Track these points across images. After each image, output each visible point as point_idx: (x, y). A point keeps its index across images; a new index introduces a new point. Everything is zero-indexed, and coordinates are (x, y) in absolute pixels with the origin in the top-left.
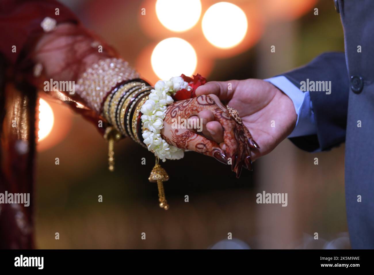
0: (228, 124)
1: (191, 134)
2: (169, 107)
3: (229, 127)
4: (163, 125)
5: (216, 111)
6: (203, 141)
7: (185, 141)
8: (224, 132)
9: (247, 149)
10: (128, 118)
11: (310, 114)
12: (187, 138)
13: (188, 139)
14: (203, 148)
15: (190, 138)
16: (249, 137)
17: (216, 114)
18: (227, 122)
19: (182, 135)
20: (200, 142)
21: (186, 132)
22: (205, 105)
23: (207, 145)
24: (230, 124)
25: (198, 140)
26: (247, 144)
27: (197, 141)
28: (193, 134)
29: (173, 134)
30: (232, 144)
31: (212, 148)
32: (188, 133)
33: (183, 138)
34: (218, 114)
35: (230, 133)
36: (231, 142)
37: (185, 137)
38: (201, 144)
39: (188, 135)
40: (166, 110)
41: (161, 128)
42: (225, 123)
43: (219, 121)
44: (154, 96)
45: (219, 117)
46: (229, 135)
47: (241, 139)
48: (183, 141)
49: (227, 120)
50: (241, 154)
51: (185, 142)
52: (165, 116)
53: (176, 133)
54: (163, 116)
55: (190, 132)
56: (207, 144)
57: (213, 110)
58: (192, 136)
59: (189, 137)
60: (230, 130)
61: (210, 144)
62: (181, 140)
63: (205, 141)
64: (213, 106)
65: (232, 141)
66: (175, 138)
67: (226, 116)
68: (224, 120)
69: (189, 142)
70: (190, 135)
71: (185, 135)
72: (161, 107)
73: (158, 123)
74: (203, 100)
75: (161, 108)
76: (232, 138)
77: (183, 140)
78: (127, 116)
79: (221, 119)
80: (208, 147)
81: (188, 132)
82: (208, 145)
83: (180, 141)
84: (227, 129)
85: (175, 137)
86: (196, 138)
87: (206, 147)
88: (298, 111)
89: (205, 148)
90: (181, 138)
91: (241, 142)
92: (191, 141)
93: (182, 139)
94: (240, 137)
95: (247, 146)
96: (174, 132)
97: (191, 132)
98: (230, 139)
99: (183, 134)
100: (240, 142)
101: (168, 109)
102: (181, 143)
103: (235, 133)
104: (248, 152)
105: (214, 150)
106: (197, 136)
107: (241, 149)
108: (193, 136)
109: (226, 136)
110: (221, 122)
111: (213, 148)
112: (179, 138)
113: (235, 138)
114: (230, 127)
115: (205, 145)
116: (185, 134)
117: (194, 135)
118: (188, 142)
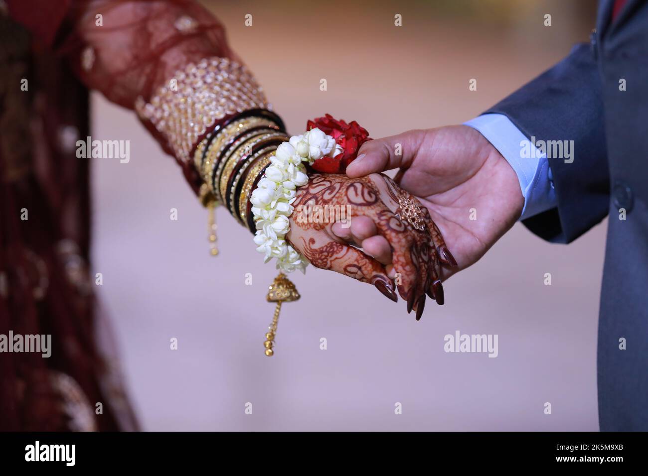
0: (399, 242)
1: (337, 247)
2: (300, 192)
3: (401, 246)
4: (290, 226)
5: (379, 218)
6: (357, 260)
7: (325, 260)
8: (394, 253)
9: (435, 270)
10: (233, 189)
11: (549, 188)
12: (330, 255)
13: (331, 257)
14: (357, 273)
15: (335, 256)
16: (440, 244)
17: (379, 224)
18: (398, 238)
19: (321, 249)
20: (351, 263)
21: (328, 244)
22: (361, 205)
23: (363, 269)
24: (403, 241)
25: (349, 258)
26: (434, 261)
27: (346, 260)
28: (340, 247)
29: (306, 246)
30: (408, 273)
31: (371, 273)
32: (331, 245)
33: (322, 255)
34: (383, 223)
35: (404, 255)
36: (404, 269)
37: (326, 254)
38: (354, 266)
39: (331, 250)
40: (295, 199)
41: (285, 232)
42: (395, 240)
43: (385, 236)
44: (275, 175)
45: (384, 228)
46: (402, 259)
47: (423, 259)
48: (322, 260)
49: (397, 232)
50: (424, 283)
51: (326, 262)
52: (292, 211)
53: (311, 244)
54: (290, 212)
55: (335, 243)
56: (364, 266)
57: (374, 215)
58: (338, 252)
59: (333, 253)
60: (403, 250)
61: (370, 267)
62: (320, 259)
63: (360, 261)
64: (375, 207)
65: (408, 268)
66: (310, 254)
67: (397, 225)
68: (393, 234)
69: (333, 262)
70: (335, 249)
71: (326, 249)
72: (286, 194)
73: (281, 224)
74: (357, 194)
75: (286, 196)
76: (407, 264)
77: (323, 257)
78: (232, 186)
79: (388, 232)
80: (365, 272)
81: (332, 243)
82: (366, 268)
83: (318, 259)
84: (398, 250)
85: (309, 251)
86: (345, 255)
87: (362, 272)
88: (525, 192)
89: (359, 272)
90: (319, 255)
91: (423, 264)
92: (337, 260)
93: (321, 257)
94: (422, 254)
95: (434, 264)
96: (307, 241)
97: (337, 243)
98: (404, 265)
99: (323, 248)
100: (421, 264)
101: (298, 197)
102: (319, 263)
103: (413, 255)
104: (436, 274)
105: (376, 276)
106: (348, 251)
107: (423, 276)
108: (340, 252)
109: (396, 259)
110: (388, 237)
111: (374, 273)
112: (316, 254)
113: (412, 261)
114: (404, 246)
115: (360, 268)
116: (327, 247)
117: (342, 248)
118: (331, 261)
